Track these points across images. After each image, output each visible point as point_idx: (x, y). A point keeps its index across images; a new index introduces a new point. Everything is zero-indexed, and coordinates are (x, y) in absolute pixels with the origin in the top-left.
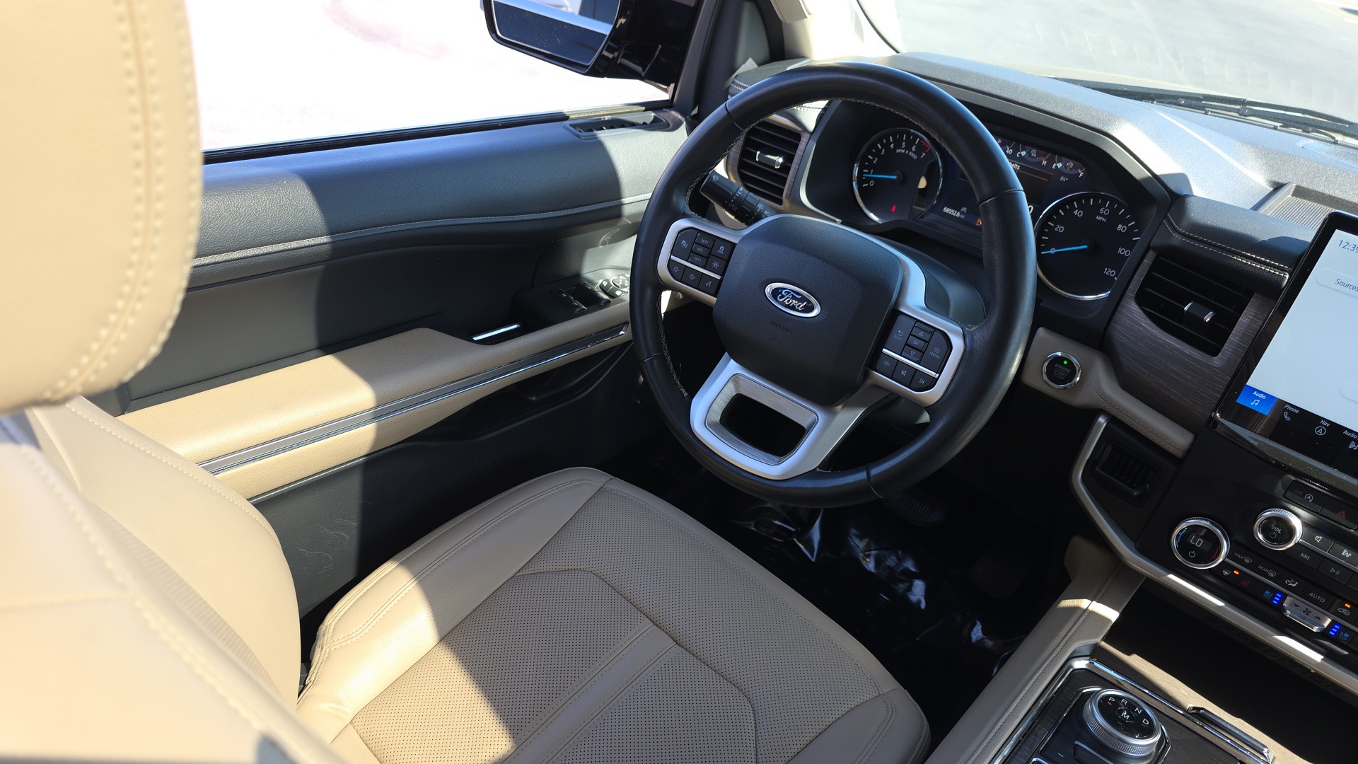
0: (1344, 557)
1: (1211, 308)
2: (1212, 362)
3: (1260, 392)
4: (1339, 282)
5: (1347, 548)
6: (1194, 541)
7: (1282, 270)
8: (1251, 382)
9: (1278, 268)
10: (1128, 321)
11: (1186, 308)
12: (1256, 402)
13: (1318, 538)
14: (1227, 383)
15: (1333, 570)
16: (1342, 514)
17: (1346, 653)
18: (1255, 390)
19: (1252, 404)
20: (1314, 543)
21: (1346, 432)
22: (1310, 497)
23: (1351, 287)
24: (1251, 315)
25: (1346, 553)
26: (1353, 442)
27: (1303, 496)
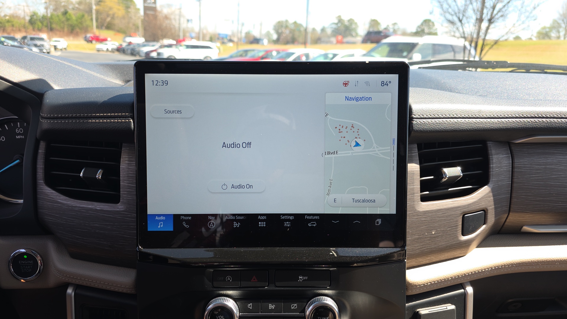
0: (272, 311)
1: (98, 167)
2: (118, 208)
3: (159, 215)
4: (168, 112)
5: (271, 302)
7: (126, 117)
8: (150, 211)
9: (122, 117)
10: (49, 203)
11: (81, 175)
12: (161, 224)
13: (250, 306)
14: (135, 220)
16: (254, 279)
18: (155, 216)
19: (159, 227)
20: (249, 311)
21: (227, 218)
22: (229, 278)
23: (176, 112)
24: (126, 160)
25: (271, 306)
26: (235, 223)
27: (224, 280)
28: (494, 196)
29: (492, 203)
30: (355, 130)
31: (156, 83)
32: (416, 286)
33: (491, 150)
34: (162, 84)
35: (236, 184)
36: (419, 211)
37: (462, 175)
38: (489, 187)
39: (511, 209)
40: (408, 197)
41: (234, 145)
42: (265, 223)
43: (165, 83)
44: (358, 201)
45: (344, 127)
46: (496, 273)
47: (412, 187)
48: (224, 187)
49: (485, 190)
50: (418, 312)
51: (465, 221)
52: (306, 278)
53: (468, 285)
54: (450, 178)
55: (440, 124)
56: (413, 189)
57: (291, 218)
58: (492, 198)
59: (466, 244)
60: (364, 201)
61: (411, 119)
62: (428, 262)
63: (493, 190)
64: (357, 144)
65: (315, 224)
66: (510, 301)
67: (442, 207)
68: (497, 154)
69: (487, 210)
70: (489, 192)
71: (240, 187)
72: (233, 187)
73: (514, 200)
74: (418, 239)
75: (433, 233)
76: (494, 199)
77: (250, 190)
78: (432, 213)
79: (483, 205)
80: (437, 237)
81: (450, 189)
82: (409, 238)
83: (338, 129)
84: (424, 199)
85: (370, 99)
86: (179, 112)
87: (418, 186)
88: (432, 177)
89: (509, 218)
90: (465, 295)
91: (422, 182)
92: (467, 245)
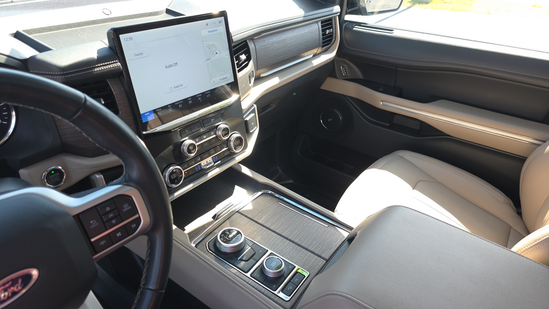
0: (205, 138)
3: (146, 113)
4: (136, 55)
5: (204, 135)
6: (173, 177)
7: (116, 63)
8: (141, 112)
9: (114, 63)
13: (197, 140)
15: (206, 144)
16: (196, 128)
17: (220, 162)
18: (145, 113)
19: (148, 119)
20: (198, 142)
21: (176, 104)
22: (187, 131)
23: (140, 54)
26: (179, 105)
27: (185, 133)
28: (253, 64)
29: (254, 67)
30: (214, 46)
31: (126, 40)
32: (244, 108)
33: (249, 44)
34: (130, 40)
35: (176, 86)
36: (239, 77)
37: (245, 57)
38: (252, 60)
39: (258, 69)
40: (236, 72)
41: (170, 66)
42: (191, 101)
43: (131, 39)
44: (222, 79)
45: (211, 46)
48: (171, 89)
49: (251, 62)
50: (246, 120)
51: (249, 78)
52: (214, 119)
53: (255, 104)
54: (242, 60)
57: (200, 95)
60: (223, 79)
61: (232, 36)
62: (245, 97)
64: (217, 53)
65: (209, 95)
67: (244, 74)
68: (251, 46)
69: (253, 70)
71: (178, 87)
72: (175, 88)
73: (258, 64)
74: (241, 90)
75: (244, 86)
77: (182, 87)
78: (242, 77)
79: (252, 68)
81: (243, 65)
83: (208, 47)
84: (239, 72)
85: (216, 30)
86: (142, 54)
87: (237, 67)
89: (258, 73)
90: (255, 108)
91: (237, 64)
92: (251, 88)
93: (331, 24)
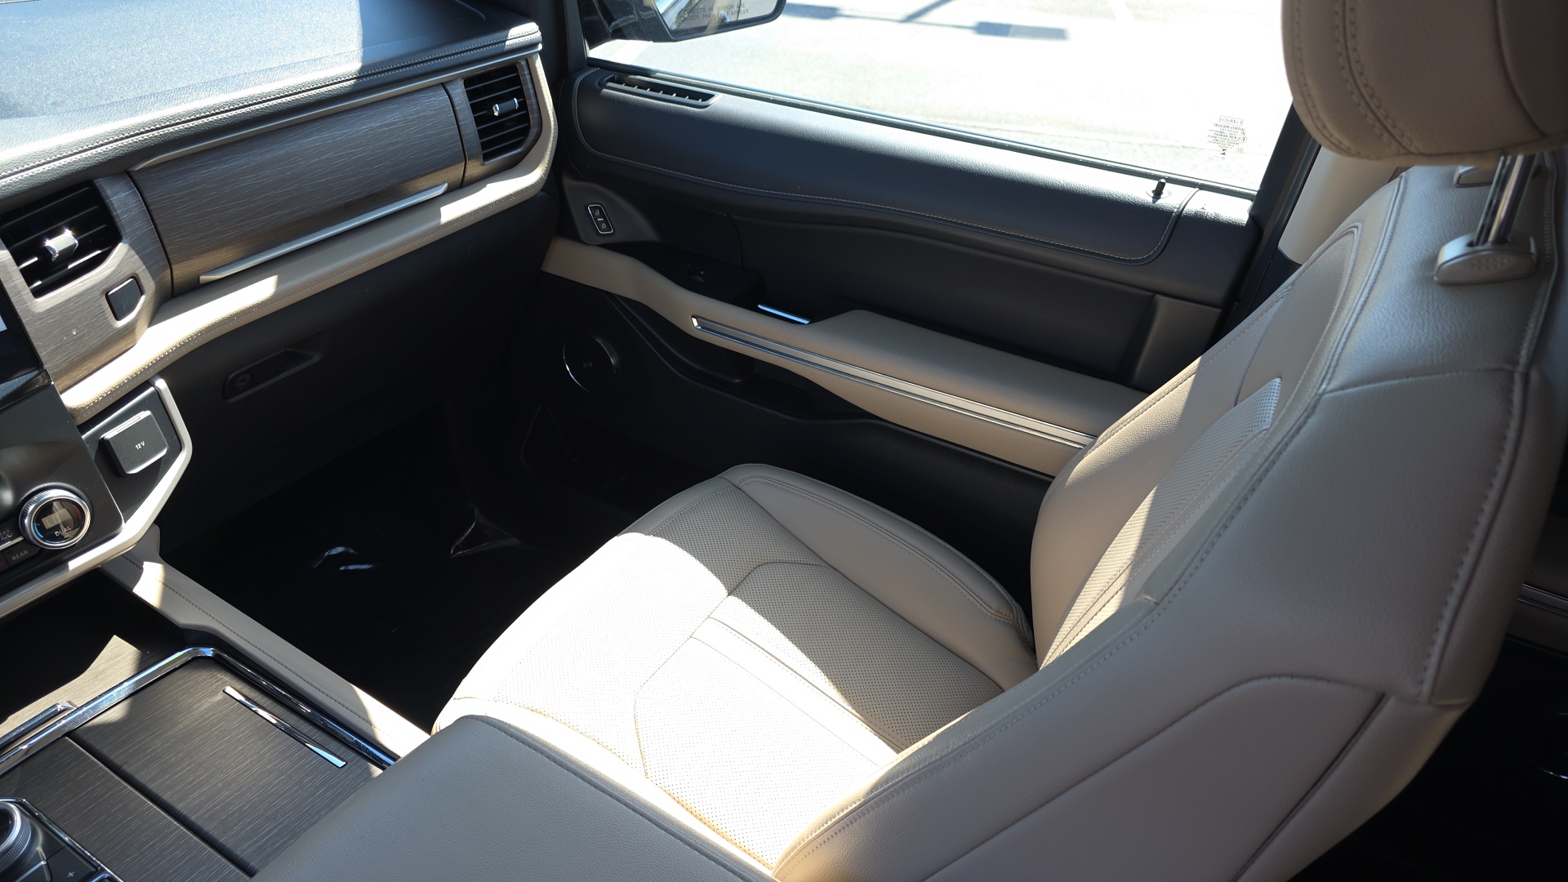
28: (138, 253)
29: (141, 263)
32: (82, 408)
33: (104, 191)
36: (39, 313)
37: (77, 242)
38: (125, 243)
39: (172, 261)
40: (14, 300)
46: (185, 351)
47: (12, 284)
49: (121, 250)
50: (103, 440)
51: (112, 302)
53: (156, 379)
54: (60, 252)
55: (8, 185)
56: (15, 287)
58: (137, 257)
59: (127, 329)
62: (86, 373)
63: (133, 246)
66: (232, 376)
67: (70, 296)
68: (116, 194)
69: (137, 275)
70: (129, 250)
73: (169, 248)
74: (56, 349)
75: (74, 333)
76: (140, 257)
78: (59, 308)
79: (128, 271)
80: (82, 336)
81: (70, 267)
82: (43, 354)
84: (38, 293)
87: (20, 280)
88: (36, 259)
89: (174, 273)
90: (158, 393)
91: (24, 272)
92: (130, 330)
93: (517, 81)
